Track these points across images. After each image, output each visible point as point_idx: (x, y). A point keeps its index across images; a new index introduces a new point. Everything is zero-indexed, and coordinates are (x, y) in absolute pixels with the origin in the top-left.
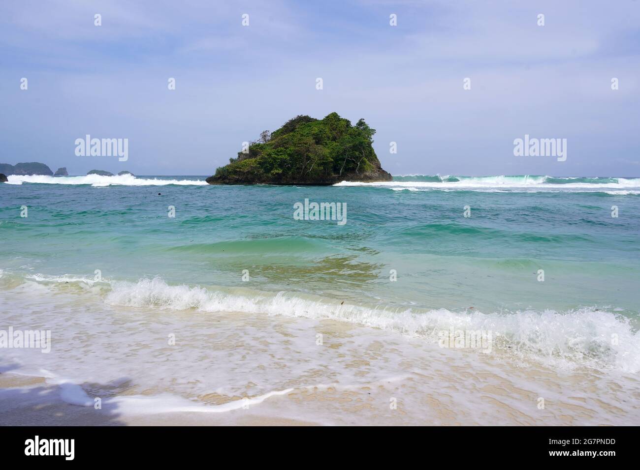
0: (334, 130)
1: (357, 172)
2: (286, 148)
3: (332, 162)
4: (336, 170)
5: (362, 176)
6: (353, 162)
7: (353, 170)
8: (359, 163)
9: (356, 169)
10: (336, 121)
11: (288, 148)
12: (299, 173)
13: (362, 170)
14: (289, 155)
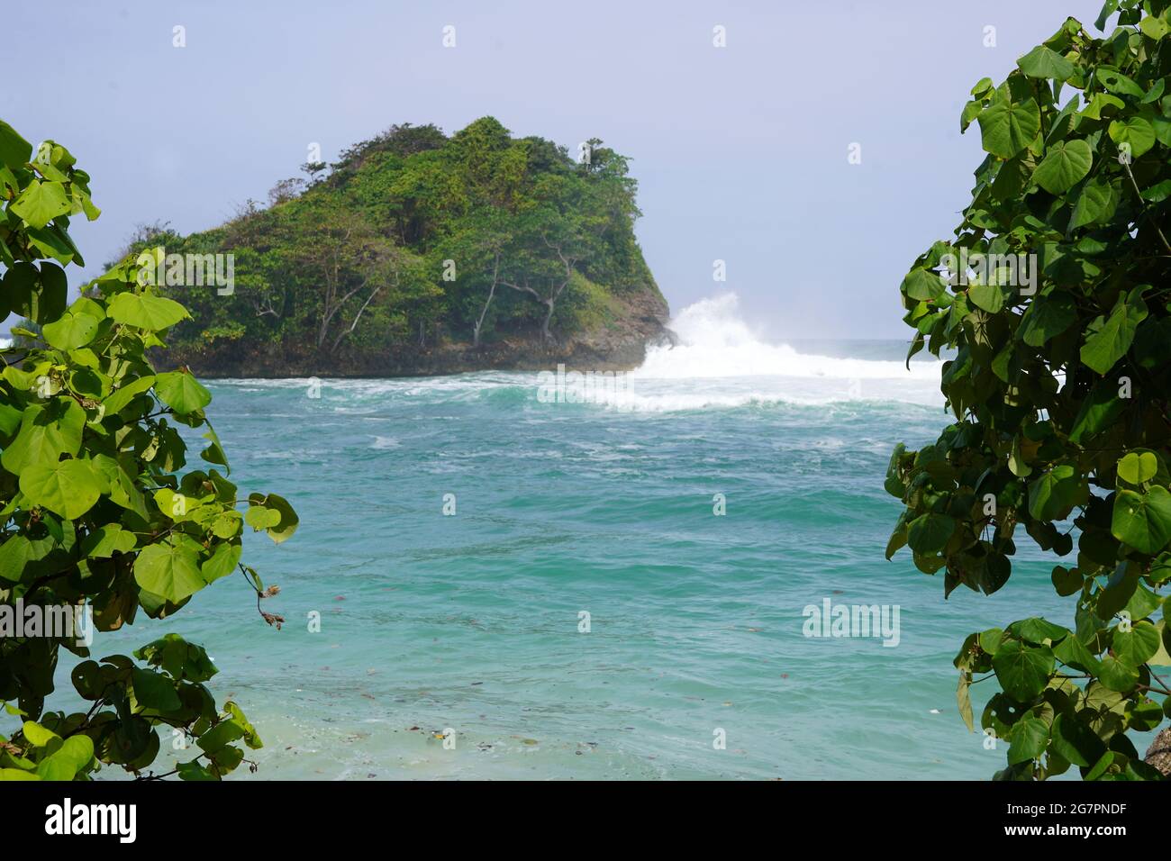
0: (485, 179)
1: (549, 335)
2: (261, 250)
3: (440, 298)
4: (459, 324)
5: (568, 348)
6: (531, 297)
7: (531, 325)
8: (550, 303)
9: (543, 322)
10: (491, 148)
11: (268, 249)
12: (311, 338)
13: (565, 325)
14: (271, 275)
